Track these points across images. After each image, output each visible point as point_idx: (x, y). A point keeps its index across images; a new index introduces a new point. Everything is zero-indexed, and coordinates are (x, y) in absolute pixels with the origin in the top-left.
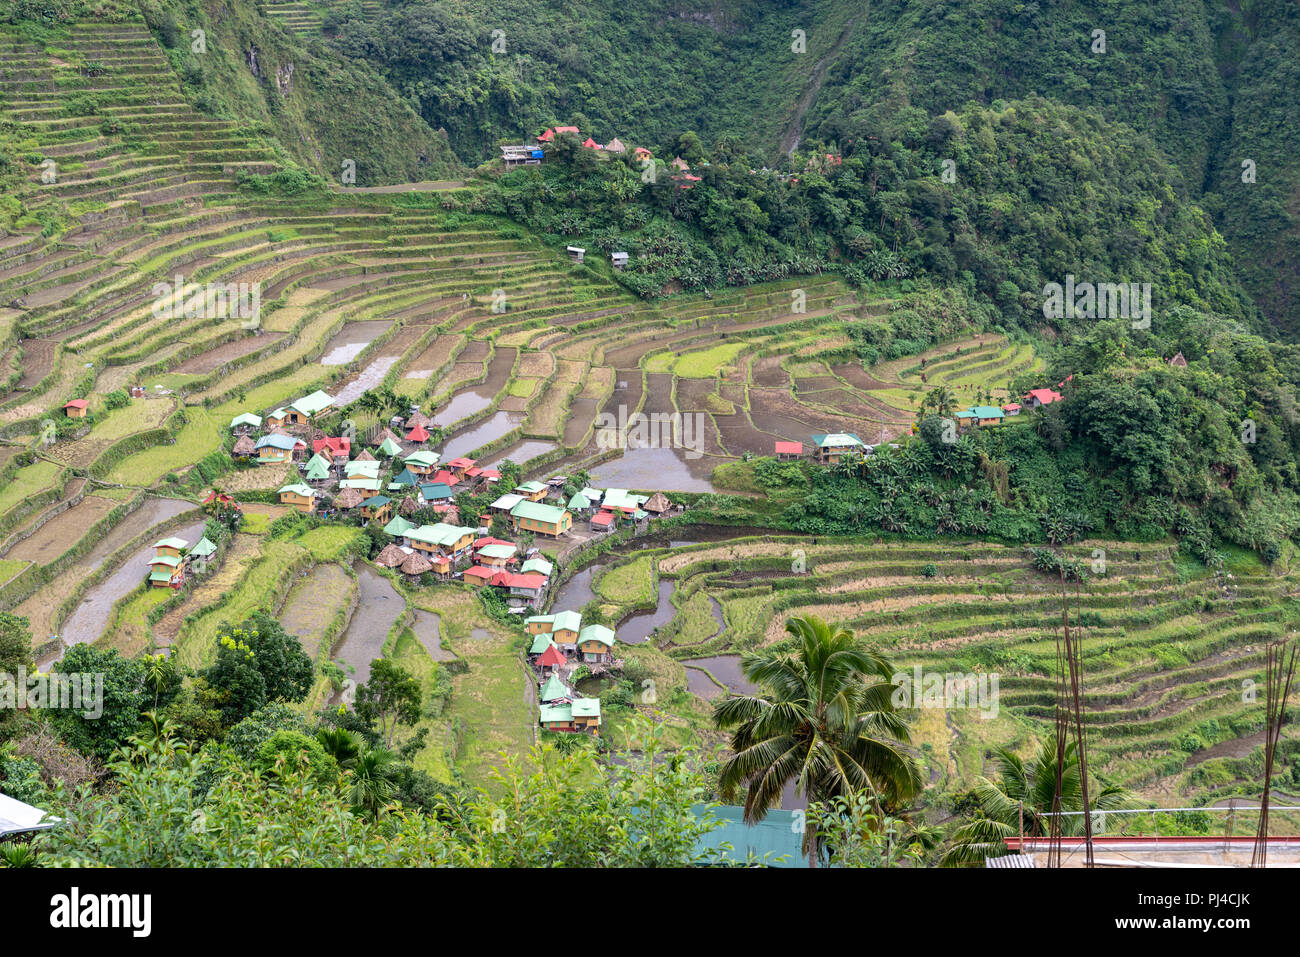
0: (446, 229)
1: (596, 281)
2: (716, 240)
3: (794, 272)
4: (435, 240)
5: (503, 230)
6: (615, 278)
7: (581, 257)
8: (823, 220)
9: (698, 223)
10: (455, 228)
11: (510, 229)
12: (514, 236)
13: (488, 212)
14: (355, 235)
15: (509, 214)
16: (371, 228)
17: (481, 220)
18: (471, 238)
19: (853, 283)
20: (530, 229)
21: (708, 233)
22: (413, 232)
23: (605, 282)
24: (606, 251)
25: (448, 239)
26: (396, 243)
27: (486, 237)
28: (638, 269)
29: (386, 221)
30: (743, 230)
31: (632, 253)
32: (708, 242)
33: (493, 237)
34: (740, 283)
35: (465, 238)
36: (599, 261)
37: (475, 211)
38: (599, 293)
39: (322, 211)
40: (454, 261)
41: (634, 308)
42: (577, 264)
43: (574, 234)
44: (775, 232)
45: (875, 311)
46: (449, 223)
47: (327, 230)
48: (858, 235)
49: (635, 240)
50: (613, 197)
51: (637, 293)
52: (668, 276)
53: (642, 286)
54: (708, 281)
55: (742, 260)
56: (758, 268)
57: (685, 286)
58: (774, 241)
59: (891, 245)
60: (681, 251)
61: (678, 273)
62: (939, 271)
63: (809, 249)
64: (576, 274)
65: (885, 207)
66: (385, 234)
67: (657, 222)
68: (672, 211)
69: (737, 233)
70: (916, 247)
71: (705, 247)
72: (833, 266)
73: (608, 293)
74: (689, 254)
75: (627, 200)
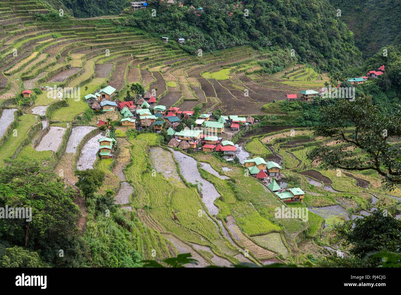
0: (117, 32)
1: (174, 49)
2: (212, 34)
3: (237, 45)
4: (114, 36)
5: (136, 32)
6: (181, 48)
7: (167, 40)
8: (243, 26)
9: (205, 28)
10: (120, 32)
11: (140, 31)
12: (141, 34)
13: (130, 26)
14: (84, 35)
15: (139, 26)
16: (89, 33)
17: (128, 28)
18: (126, 35)
19: (255, 48)
20: (147, 31)
21: (208, 31)
22: (105, 33)
23: (177, 49)
24: (176, 38)
25: (118, 36)
26: (100, 37)
27: (131, 35)
28: (188, 44)
29: (94, 30)
30: (220, 30)
31: (186, 38)
32: (209, 34)
33: (134, 35)
34: (221, 48)
35: (124, 35)
36: (174, 42)
37: (126, 25)
38: (176, 53)
39: (69, 27)
40: (124, 43)
41: (189, 58)
42: (166, 43)
43: (164, 32)
44: (229, 31)
45: (265, 57)
46: (118, 30)
47: (73, 34)
48: (255, 31)
49: (185, 34)
50: (176, 19)
51: (190, 52)
52: (199, 46)
53: (191, 50)
54: (212, 48)
55: (220, 40)
56: (226, 43)
57: (204, 50)
58: (229, 34)
59: (266, 35)
60: (201, 38)
61: (202, 45)
62: (282, 43)
63: (240, 37)
64: (166, 47)
65: (263, 21)
66: (95, 35)
67: (191, 28)
68: (195, 23)
69: (218, 31)
70: (274, 35)
71: (208, 36)
72: (248, 42)
73: (179, 53)
74: (204, 38)
75: (180, 20)
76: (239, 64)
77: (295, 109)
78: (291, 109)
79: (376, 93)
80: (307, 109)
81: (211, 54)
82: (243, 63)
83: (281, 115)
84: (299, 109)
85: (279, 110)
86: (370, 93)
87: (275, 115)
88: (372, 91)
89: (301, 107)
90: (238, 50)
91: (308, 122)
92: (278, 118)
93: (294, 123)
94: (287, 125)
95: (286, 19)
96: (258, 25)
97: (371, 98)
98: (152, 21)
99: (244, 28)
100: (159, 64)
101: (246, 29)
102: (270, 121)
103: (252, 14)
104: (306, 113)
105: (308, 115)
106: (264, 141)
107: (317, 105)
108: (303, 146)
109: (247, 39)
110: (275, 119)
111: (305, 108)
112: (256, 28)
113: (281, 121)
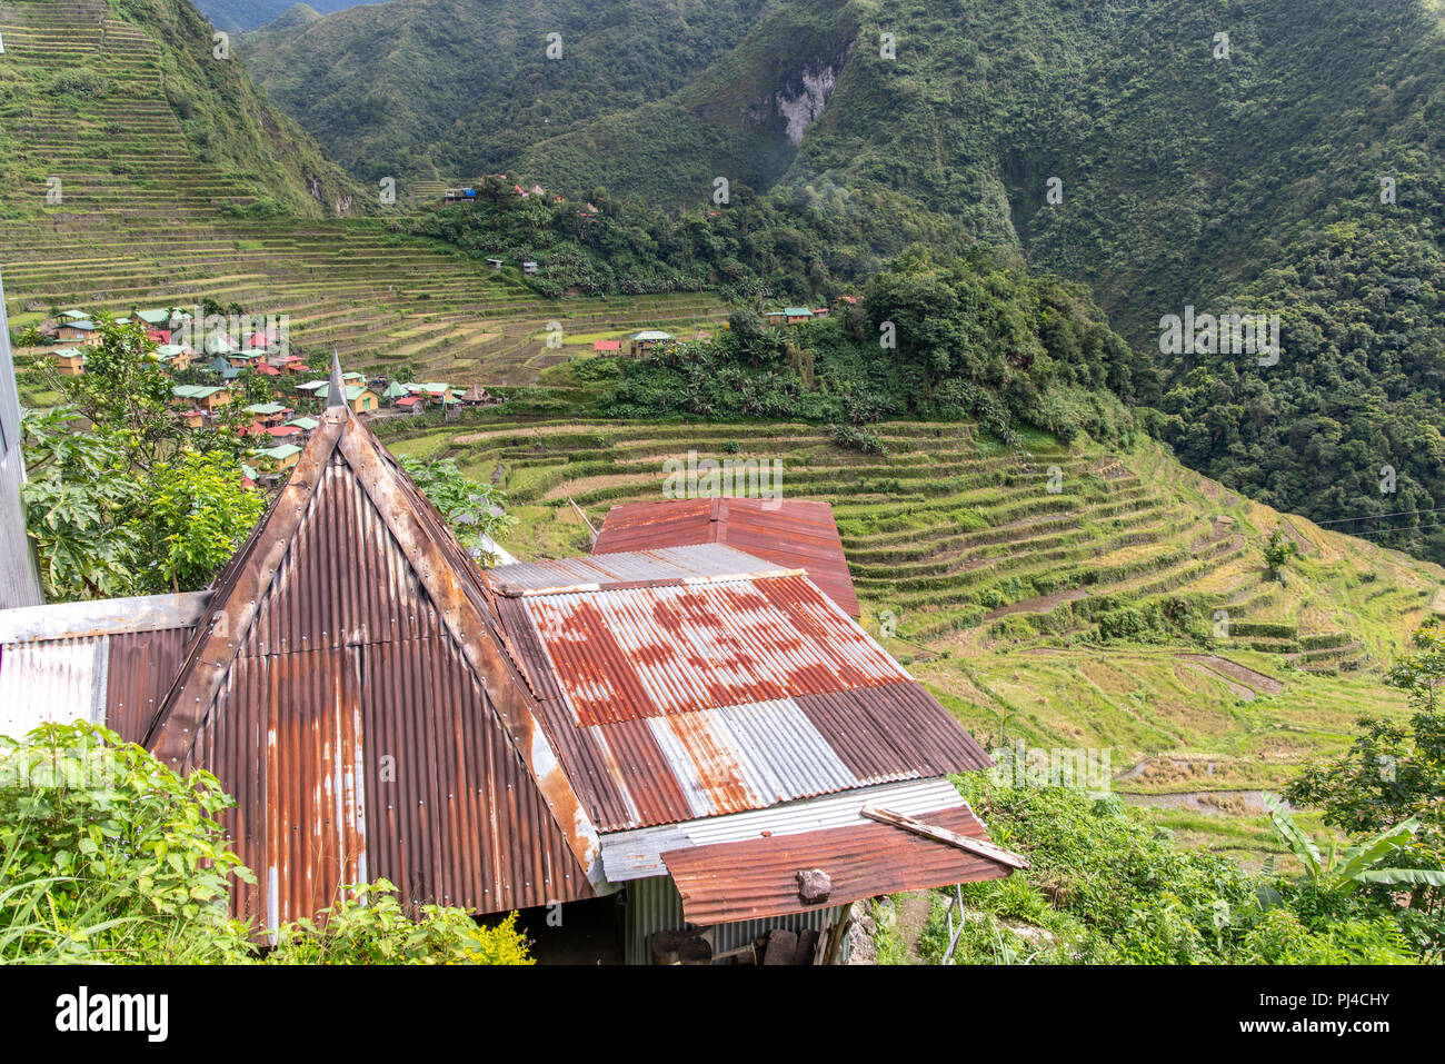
0: (390, 246)
1: (509, 284)
2: (612, 258)
3: (678, 289)
4: (380, 253)
5: (435, 249)
6: (525, 282)
7: (499, 266)
8: (704, 252)
9: (599, 245)
10: (396, 245)
11: (443, 247)
12: (447, 253)
13: (426, 235)
14: (313, 249)
15: (443, 236)
16: (328, 244)
17: (420, 240)
18: (412, 253)
19: (725, 298)
20: (460, 247)
21: (607, 254)
22: (362, 247)
23: (516, 285)
24: (519, 263)
25: (391, 253)
26: (346, 254)
27: (423, 253)
28: (545, 276)
29: (340, 239)
30: (636, 252)
31: (541, 264)
32: (606, 259)
33: (429, 252)
34: (632, 292)
35: (405, 253)
36: (514, 270)
37: (415, 234)
38: (511, 293)
39: (288, 231)
40: (391, 267)
41: (538, 304)
42: (496, 273)
43: (495, 250)
44: (663, 256)
46: (392, 240)
48: (733, 263)
49: (544, 255)
50: (527, 222)
51: (542, 293)
52: (570, 282)
53: (547, 287)
54: (605, 288)
55: (635, 275)
56: (648, 282)
57: (585, 290)
58: (662, 264)
59: (759, 273)
60: (582, 265)
61: (579, 280)
62: (797, 293)
63: (692, 272)
64: (493, 279)
65: (754, 242)
66: (337, 248)
67: (564, 243)
68: (579, 235)
69: (630, 254)
70: (779, 274)
71: (603, 263)
72: (713, 286)
73: (519, 292)
74: (590, 267)
75: (541, 227)
77: (604, 375)
78: (594, 374)
79: (833, 345)
80: (631, 375)
81: (603, 300)
82: (677, 323)
83: (564, 389)
84: (614, 375)
85: (569, 378)
86: (817, 345)
87: (549, 388)
88: (823, 340)
89: (618, 370)
90: (679, 300)
91: (624, 406)
92: (553, 394)
93: (589, 408)
94: (574, 412)
95: (826, 247)
96: (746, 253)
97: (812, 358)
98: (475, 226)
99: (706, 256)
100: (446, 309)
101: (715, 258)
102: (531, 402)
103: (732, 227)
104: (624, 385)
105: (626, 389)
106: (461, 439)
107: (658, 367)
108: (566, 459)
109: (712, 278)
110: (545, 398)
111: (629, 373)
112: (739, 259)
113: (557, 402)
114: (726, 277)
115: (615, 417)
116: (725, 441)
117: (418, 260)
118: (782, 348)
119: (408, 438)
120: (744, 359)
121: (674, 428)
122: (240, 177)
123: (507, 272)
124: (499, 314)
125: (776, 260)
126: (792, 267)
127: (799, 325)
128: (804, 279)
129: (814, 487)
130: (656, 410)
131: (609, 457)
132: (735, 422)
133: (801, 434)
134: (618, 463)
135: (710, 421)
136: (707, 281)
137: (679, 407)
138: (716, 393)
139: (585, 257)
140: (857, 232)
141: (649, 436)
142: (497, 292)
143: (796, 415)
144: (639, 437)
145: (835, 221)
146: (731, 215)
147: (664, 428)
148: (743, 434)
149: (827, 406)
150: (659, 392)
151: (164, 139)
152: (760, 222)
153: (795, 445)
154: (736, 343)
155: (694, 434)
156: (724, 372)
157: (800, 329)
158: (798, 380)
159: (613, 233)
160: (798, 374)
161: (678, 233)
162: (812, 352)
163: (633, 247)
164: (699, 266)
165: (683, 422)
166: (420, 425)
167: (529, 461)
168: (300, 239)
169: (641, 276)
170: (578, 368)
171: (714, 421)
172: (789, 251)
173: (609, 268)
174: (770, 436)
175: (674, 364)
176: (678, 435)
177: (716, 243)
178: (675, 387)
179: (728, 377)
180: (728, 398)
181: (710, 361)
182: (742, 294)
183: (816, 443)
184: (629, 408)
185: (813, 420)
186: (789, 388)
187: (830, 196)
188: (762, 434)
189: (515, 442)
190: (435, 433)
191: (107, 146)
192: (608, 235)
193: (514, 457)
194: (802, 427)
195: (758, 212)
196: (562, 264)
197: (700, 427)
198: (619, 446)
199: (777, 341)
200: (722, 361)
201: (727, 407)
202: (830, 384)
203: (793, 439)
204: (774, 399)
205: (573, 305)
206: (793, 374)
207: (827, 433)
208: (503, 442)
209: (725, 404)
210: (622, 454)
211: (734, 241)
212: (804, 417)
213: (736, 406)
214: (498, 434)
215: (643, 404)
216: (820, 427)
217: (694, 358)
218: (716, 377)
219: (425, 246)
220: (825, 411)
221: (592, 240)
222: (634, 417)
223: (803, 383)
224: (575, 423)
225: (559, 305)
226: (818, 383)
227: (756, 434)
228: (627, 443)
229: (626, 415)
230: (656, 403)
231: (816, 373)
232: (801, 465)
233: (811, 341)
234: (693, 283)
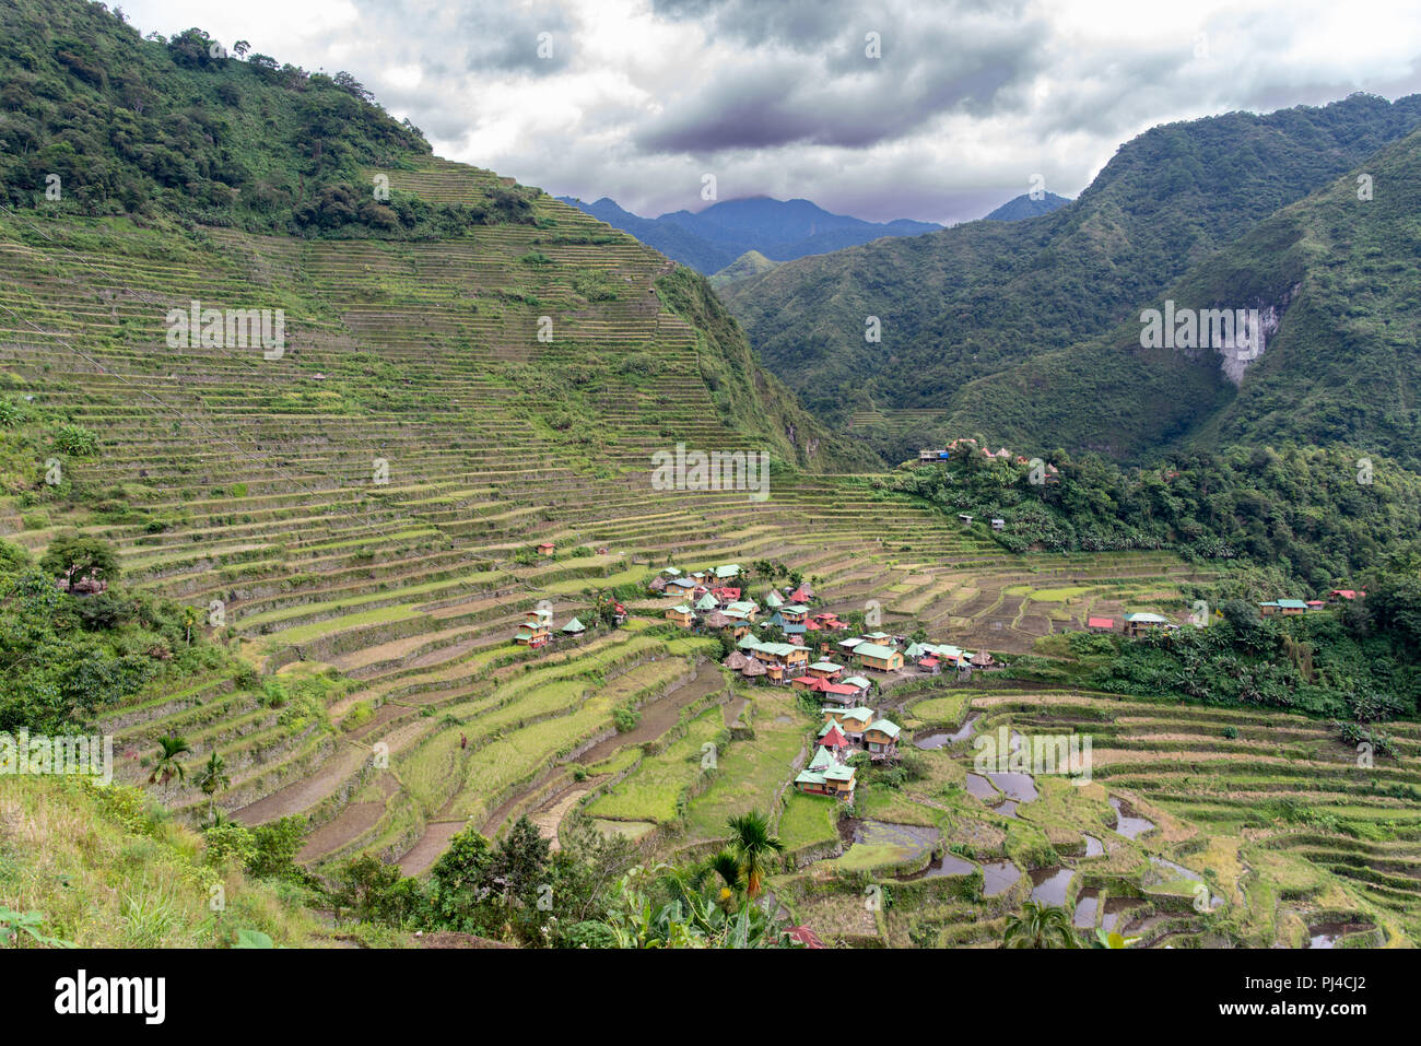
0: (874, 500)
1: (978, 538)
2: (1074, 518)
3: (1137, 546)
4: (866, 507)
5: (915, 503)
6: (993, 537)
7: (969, 521)
8: (1162, 512)
10: (880, 500)
11: (919, 503)
12: (922, 508)
13: (904, 491)
14: (811, 501)
15: (920, 493)
16: (822, 497)
17: (899, 496)
18: (893, 507)
19: (1186, 558)
20: (934, 503)
21: (1068, 513)
22: (851, 501)
23: (985, 539)
24: (988, 519)
25: (875, 507)
26: (838, 507)
27: (902, 507)
28: (1011, 532)
29: (833, 493)
30: (1096, 511)
31: (1007, 521)
32: (1067, 517)
33: (907, 507)
34: (1092, 549)
35: (886, 507)
36: (983, 526)
37: (896, 490)
38: (980, 547)
39: (791, 486)
40: (876, 520)
41: (1005, 558)
42: (966, 528)
43: (966, 507)
44: (1122, 516)
45: (1203, 578)
46: (877, 496)
47: (793, 497)
48: (1191, 523)
49: (1010, 513)
50: (996, 483)
51: (1008, 548)
52: (1035, 538)
53: (1014, 543)
54: (1066, 545)
55: (1095, 533)
56: (1107, 539)
57: (1048, 547)
58: (1121, 523)
59: (1218, 533)
60: (1046, 522)
61: (1043, 537)
62: (1259, 554)
63: (1150, 531)
64: (964, 533)
65: (1214, 504)
66: (831, 502)
67: (1028, 502)
68: (1042, 495)
69: (1091, 514)
70: (1240, 535)
71: (1065, 522)
72: (1171, 545)
73: (987, 546)
74: (1052, 525)
75: (1007, 487)
76: (1122, 582)
77: (1099, 650)
78: (1089, 649)
79: (1331, 640)
80: (1127, 654)
81: (1065, 556)
82: (1137, 581)
83: (1062, 660)
84: (1109, 652)
85: (1065, 650)
87: (1047, 658)
89: (1113, 647)
90: (1137, 558)
91: (1120, 682)
92: (1052, 664)
93: (1087, 680)
94: (1071, 682)
95: (1289, 508)
96: (1204, 513)
97: (1311, 651)
98: (948, 485)
99: (1165, 515)
100: (925, 561)
101: (1172, 518)
102: (1031, 669)
103: (1190, 489)
104: (1120, 663)
105: (1122, 667)
106: (978, 702)
107: (1152, 648)
108: (1072, 730)
109: (1170, 537)
110: (1043, 667)
111: (1123, 651)
112: (1198, 519)
113: (1056, 672)
114: (1184, 536)
115: (1112, 691)
116: (1223, 725)
117: (897, 514)
118: (1279, 640)
119: (932, 697)
120: (1239, 647)
121: (1169, 708)
122: (754, 439)
123: (977, 528)
124: (971, 566)
125: (1236, 521)
126: (1253, 528)
127: (1294, 617)
128: (1266, 541)
129: (1321, 782)
130: (1153, 689)
131: (1112, 731)
132: (1231, 707)
133: (1301, 726)
134: (1120, 738)
135: (1205, 702)
136: (1165, 540)
137: (1174, 688)
138: (1212, 679)
139: (1048, 516)
140: (1323, 492)
141: (1146, 713)
142: (968, 546)
143: (1295, 706)
144: (1137, 713)
145: (1298, 482)
146: (1189, 477)
147: (1161, 707)
148: (1241, 721)
149: (1328, 701)
150: (1154, 672)
151: (698, 408)
152: (1220, 484)
153: (1296, 737)
154: (1232, 632)
155: (1191, 716)
156: (1219, 659)
157: (1296, 621)
158: (1296, 671)
159: (1076, 495)
160: (1296, 666)
161: (1137, 494)
162: (1309, 645)
163: (1094, 507)
164: (1156, 525)
165: (1179, 702)
166: (939, 685)
167: (1038, 728)
168: (801, 493)
169: (1101, 534)
170: (1073, 641)
171: (1209, 705)
172: (1250, 512)
173: (1070, 526)
174: (1269, 725)
175: (1167, 645)
176: (1175, 715)
177: (1175, 503)
178: (1169, 669)
179: (1223, 664)
180: (1225, 683)
181: (1204, 647)
182: (1201, 554)
183: (1318, 738)
184: (1125, 684)
185: (1314, 714)
186: (1287, 679)
187: (1291, 457)
188: (1261, 722)
189: (1023, 708)
190: (952, 695)
191: (658, 414)
192: (1070, 495)
193: (1024, 723)
194: (1302, 719)
195: (1218, 475)
196: (1027, 521)
197: (1197, 709)
198: (1121, 721)
199: (1273, 633)
200: (1217, 647)
201: (1223, 692)
202: (1330, 678)
203: (1293, 730)
204: (1272, 689)
205: (1037, 561)
206: (1291, 665)
207: (1329, 728)
208: (1013, 708)
209: (1222, 690)
210: (1123, 730)
211: (1193, 502)
212: (1304, 709)
213: (1233, 692)
214: (1008, 700)
215: (1138, 682)
216: (1321, 721)
217: (1188, 642)
218: (1210, 661)
219: (903, 501)
220: (1327, 706)
221: (1053, 499)
222: (1130, 693)
223: (1302, 675)
224: (1074, 694)
225: (1024, 559)
226: (1317, 676)
227: (1254, 722)
228: (1126, 719)
229: (1122, 691)
230: (1152, 682)
231: (1315, 666)
232: (1305, 758)
233: (1307, 634)
234: (1151, 541)
